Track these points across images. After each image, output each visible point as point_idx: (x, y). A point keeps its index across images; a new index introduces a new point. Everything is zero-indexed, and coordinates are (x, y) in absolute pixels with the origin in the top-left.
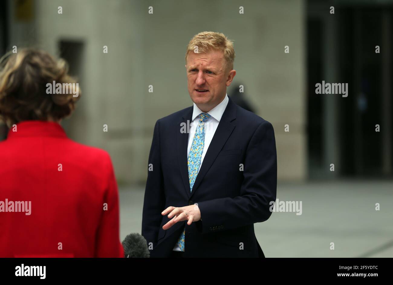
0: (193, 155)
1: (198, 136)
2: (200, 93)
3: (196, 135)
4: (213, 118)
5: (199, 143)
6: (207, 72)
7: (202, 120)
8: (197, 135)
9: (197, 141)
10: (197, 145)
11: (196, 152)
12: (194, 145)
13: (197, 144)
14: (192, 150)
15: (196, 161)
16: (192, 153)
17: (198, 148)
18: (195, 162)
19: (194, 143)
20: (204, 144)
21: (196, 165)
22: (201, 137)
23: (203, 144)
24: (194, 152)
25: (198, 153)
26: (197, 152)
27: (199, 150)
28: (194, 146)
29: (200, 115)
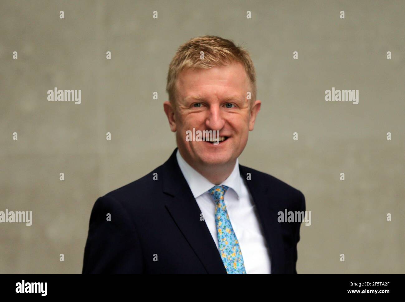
0: (229, 264)
3: (223, 227)
5: (232, 242)
6: (224, 106)
8: (225, 227)
9: (228, 239)
10: (232, 246)
11: (234, 259)
12: (226, 247)
13: (231, 244)
14: (225, 257)
16: (228, 262)
17: (234, 251)
19: (224, 244)
24: (231, 259)
25: (238, 261)
26: (236, 259)
27: (238, 253)
28: (226, 249)
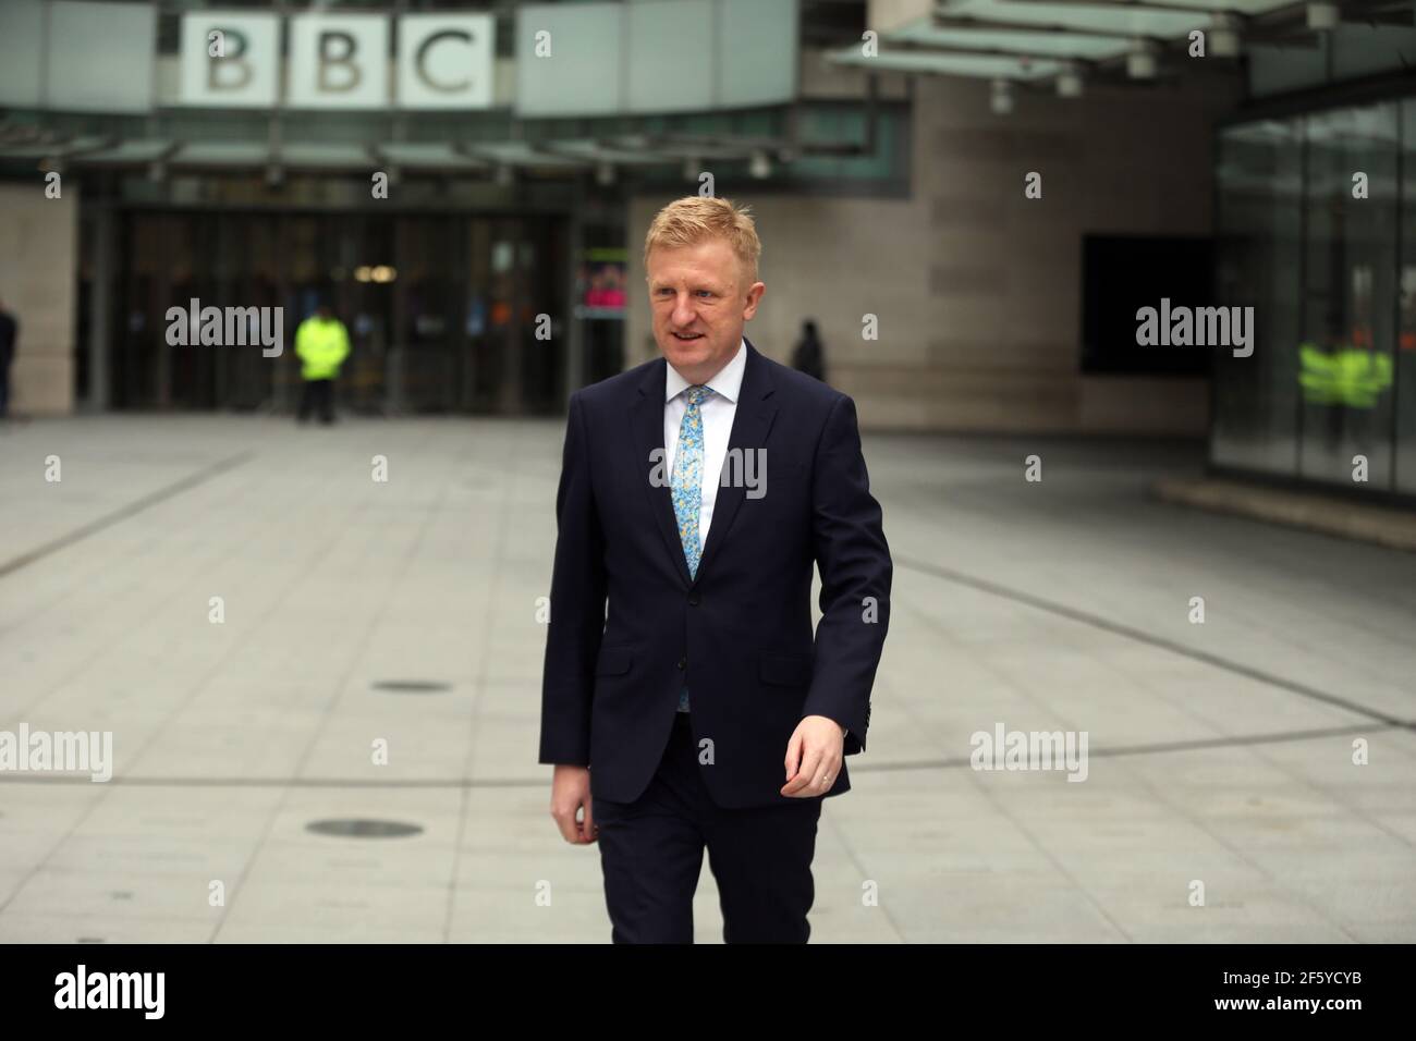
1: (689, 441)
2: (684, 343)
4: (718, 394)
6: (697, 294)
7: (693, 400)
8: (685, 437)
15: (689, 499)
18: (687, 502)
20: (703, 458)
21: (690, 509)
22: (696, 442)
23: (700, 457)
29: (687, 389)
